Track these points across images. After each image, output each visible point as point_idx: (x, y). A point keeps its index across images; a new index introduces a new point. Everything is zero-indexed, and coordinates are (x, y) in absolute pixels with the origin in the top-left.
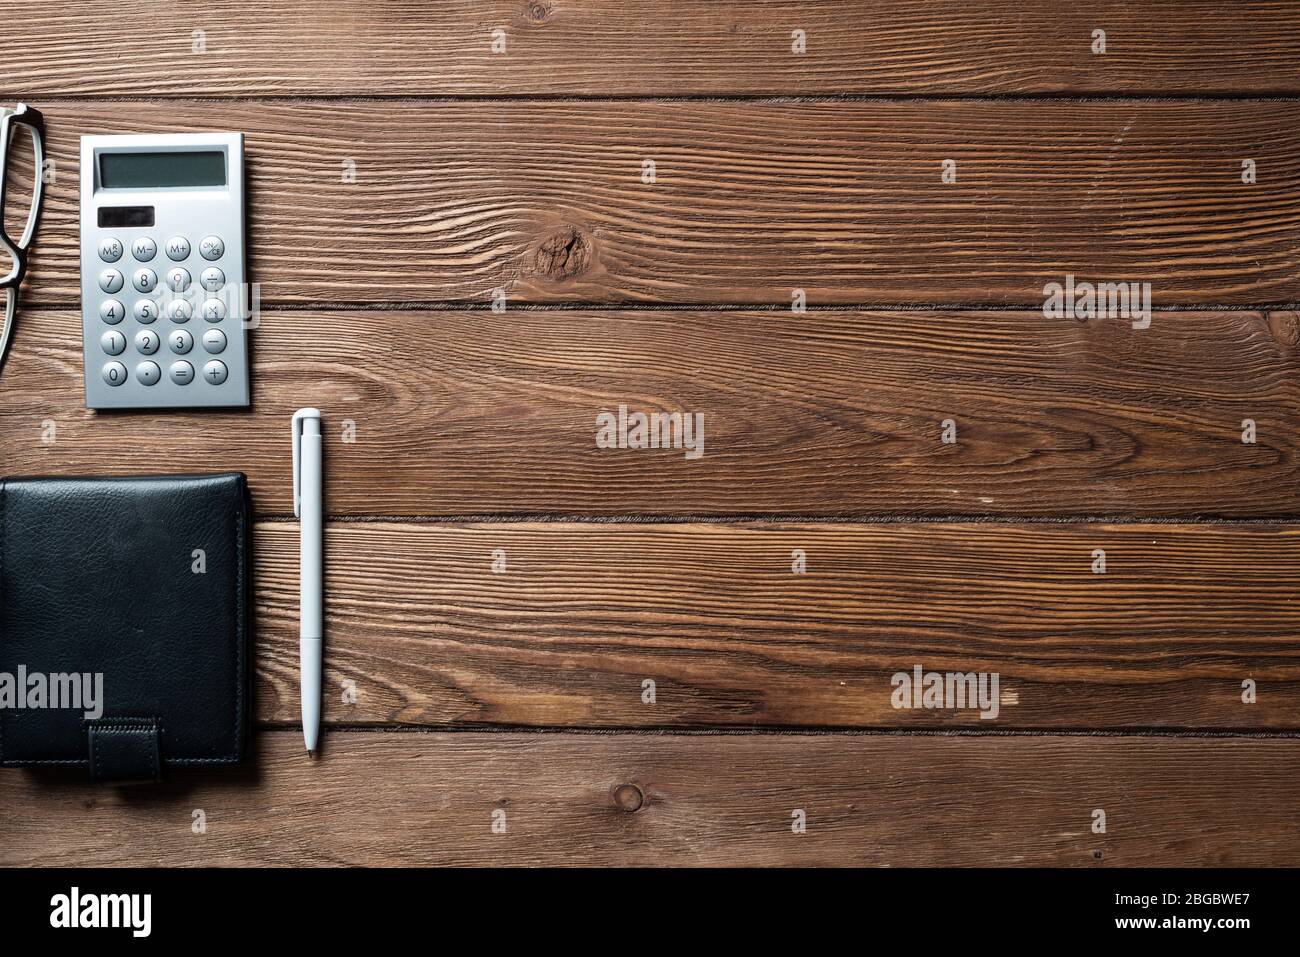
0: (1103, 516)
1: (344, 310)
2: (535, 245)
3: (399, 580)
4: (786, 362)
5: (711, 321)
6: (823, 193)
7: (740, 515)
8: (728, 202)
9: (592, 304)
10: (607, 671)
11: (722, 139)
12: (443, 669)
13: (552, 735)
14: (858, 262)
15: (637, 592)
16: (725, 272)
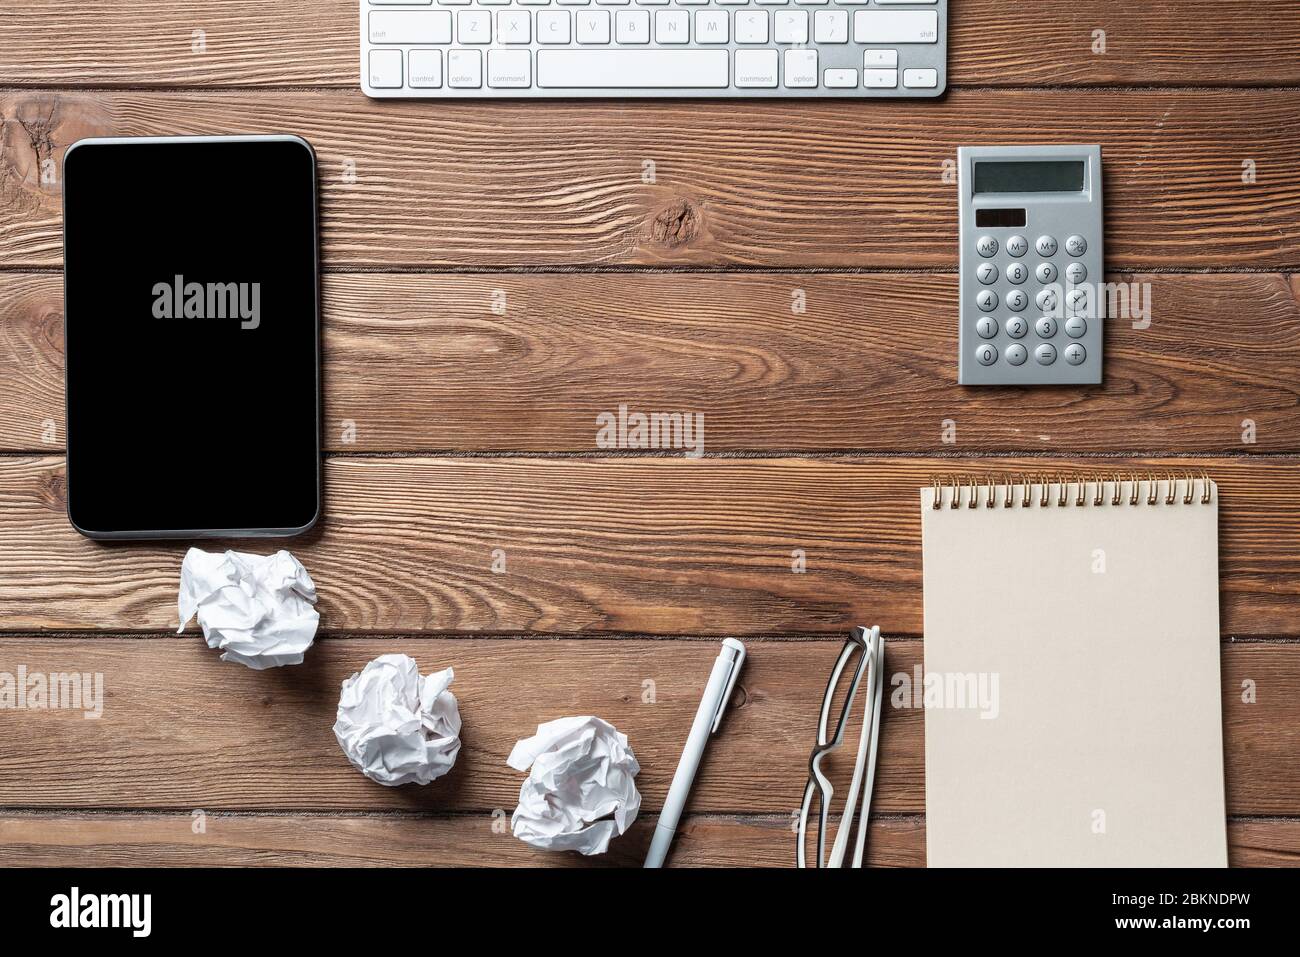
0: (1144, 451)
1: (485, 273)
2: (651, 216)
3: (534, 507)
4: (870, 318)
5: (805, 282)
6: (902, 171)
7: (830, 451)
8: (821, 179)
9: (701, 267)
10: (715, 586)
11: (814, 124)
12: (572, 585)
13: (667, 642)
14: (933, 231)
15: (741, 518)
16: (817, 240)
